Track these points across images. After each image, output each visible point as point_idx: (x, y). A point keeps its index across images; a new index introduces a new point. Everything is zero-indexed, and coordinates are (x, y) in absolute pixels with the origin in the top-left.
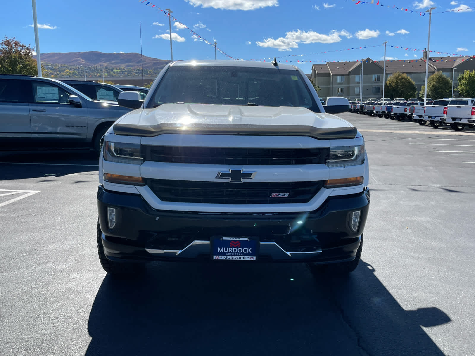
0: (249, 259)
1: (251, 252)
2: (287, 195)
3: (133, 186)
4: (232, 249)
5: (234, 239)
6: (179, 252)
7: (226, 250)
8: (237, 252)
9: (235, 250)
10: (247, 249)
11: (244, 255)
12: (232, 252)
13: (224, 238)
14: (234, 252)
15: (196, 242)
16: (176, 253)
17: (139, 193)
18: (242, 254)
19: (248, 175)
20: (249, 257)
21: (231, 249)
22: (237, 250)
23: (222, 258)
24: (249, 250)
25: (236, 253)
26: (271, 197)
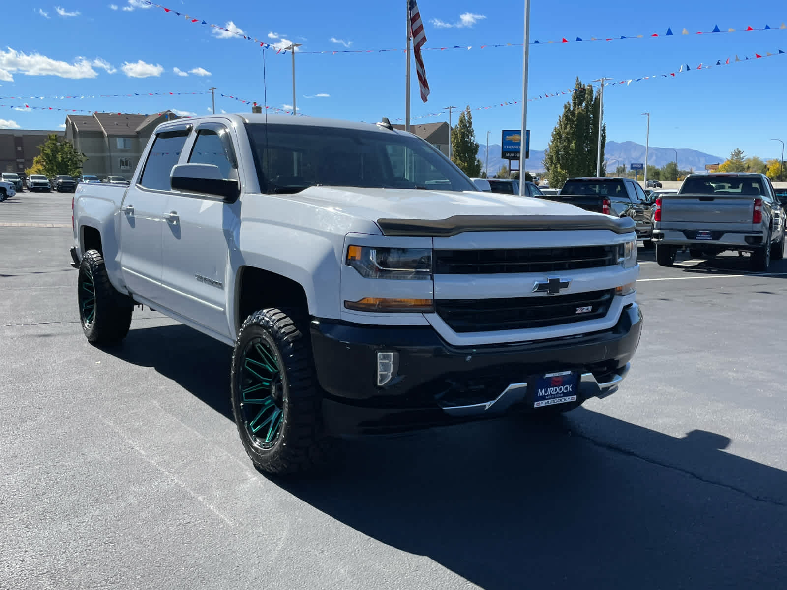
0: (569, 400)
1: (571, 390)
2: (590, 308)
3: (420, 314)
4: (552, 388)
5: (557, 374)
6: (488, 405)
7: (546, 393)
8: (558, 393)
9: (556, 390)
10: (567, 387)
11: (565, 395)
12: (552, 393)
13: (548, 375)
14: (554, 393)
15: (513, 386)
16: (485, 406)
17: (429, 324)
18: (562, 395)
19: (566, 285)
20: (570, 397)
21: (551, 390)
22: (558, 390)
23: (542, 404)
24: (569, 388)
25: (556, 394)
26: (577, 312)
